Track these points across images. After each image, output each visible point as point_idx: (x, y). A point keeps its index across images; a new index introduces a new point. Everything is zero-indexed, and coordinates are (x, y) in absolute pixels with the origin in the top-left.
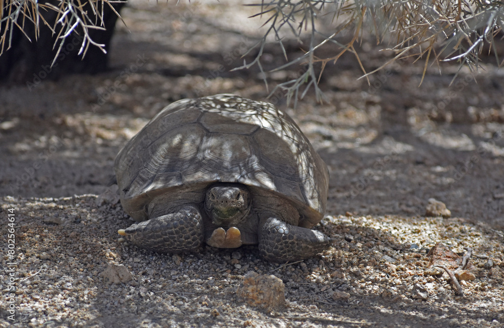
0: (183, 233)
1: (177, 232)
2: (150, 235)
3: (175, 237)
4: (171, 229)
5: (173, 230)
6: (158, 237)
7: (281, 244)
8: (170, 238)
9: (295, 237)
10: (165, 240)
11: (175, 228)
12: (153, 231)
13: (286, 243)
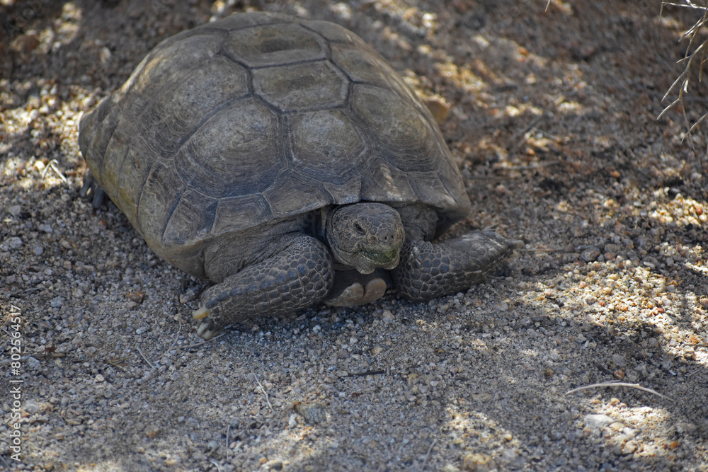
0: (314, 281)
1: (305, 282)
2: (258, 296)
3: (301, 290)
4: (297, 278)
5: (299, 279)
6: (272, 296)
7: (432, 283)
8: (293, 293)
9: (451, 267)
10: (285, 299)
11: (302, 275)
12: (263, 290)
13: (439, 278)
